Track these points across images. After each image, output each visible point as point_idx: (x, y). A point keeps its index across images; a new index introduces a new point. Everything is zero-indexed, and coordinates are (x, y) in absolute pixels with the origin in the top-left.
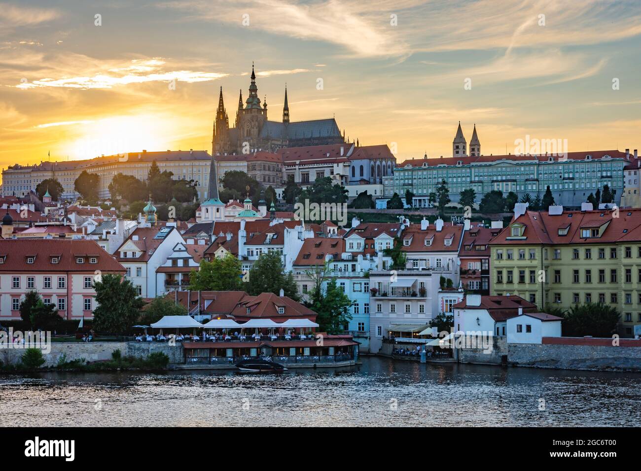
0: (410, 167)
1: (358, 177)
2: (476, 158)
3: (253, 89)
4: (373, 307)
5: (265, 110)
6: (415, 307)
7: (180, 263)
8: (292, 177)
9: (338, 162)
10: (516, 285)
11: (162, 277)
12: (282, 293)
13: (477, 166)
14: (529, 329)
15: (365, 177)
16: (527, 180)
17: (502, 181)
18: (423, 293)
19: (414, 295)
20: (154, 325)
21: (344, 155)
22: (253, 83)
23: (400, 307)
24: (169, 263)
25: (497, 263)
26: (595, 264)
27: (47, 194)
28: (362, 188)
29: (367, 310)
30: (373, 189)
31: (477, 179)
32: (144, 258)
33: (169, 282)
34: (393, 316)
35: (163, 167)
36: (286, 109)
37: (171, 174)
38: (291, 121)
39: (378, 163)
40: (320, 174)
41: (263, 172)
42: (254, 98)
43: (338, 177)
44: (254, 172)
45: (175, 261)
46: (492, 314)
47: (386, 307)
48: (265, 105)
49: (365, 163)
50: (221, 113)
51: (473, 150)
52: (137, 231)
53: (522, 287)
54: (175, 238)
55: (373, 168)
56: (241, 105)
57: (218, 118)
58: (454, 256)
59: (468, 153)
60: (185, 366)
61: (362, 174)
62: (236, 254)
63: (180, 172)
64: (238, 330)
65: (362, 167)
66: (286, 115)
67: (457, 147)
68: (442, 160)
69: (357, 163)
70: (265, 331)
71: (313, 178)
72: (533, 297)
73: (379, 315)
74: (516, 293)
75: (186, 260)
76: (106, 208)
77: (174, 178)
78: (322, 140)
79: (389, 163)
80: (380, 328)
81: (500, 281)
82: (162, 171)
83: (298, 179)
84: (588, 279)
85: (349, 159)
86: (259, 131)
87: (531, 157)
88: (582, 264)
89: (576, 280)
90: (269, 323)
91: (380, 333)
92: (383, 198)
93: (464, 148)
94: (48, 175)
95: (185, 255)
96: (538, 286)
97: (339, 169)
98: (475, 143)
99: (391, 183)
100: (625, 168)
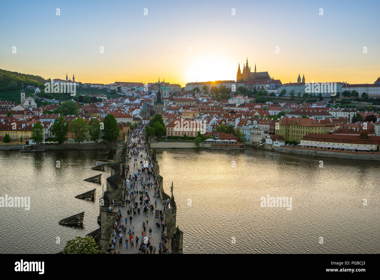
0: (285, 86)
1: (272, 88)
2: (303, 83)
3: (247, 64)
5: (250, 69)
6: (259, 137)
7: (215, 124)
8: (255, 87)
9: (267, 84)
10: (280, 133)
11: (212, 127)
12: (232, 134)
13: (303, 86)
14: (278, 144)
15: (274, 88)
18: (260, 134)
19: (259, 134)
20: (206, 140)
21: (269, 82)
22: (247, 62)
23: (256, 136)
24: (213, 124)
26: (296, 129)
27: (196, 91)
28: (273, 91)
29: (250, 136)
30: (275, 91)
31: (303, 89)
32: (208, 123)
33: (213, 128)
34: (254, 138)
35: (223, 85)
36: (255, 69)
37: (226, 86)
38: (257, 72)
39: (277, 84)
40: (263, 87)
41: (248, 86)
42: (247, 67)
43: (267, 88)
44: (246, 86)
45: (214, 123)
46: (272, 140)
48: (250, 68)
49: (274, 84)
50: (239, 69)
51: (303, 81)
52: (207, 117)
53: (281, 133)
54: (215, 119)
55: (276, 86)
56: (244, 68)
57: (238, 71)
58: (269, 126)
59: (301, 82)
60: (212, 148)
61: (273, 87)
62: (226, 123)
64: (222, 142)
65: (273, 85)
67: (298, 80)
68: (294, 84)
70: (227, 142)
71: (261, 88)
73: (252, 138)
74: (280, 135)
75: (216, 123)
76: (209, 95)
77: (226, 88)
78: (264, 77)
79: (280, 84)
81: (277, 132)
83: (257, 88)
84: (295, 132)
85: (270, 83)
86: (248, 75)
88: (294, 129)
89: (292, 132)
91: (252, 141)
92: (278, 94)
93: (300, 80)
94: (196, 86)
95: (216, 122)
96: (284, 133)
97: (267, 86)
98: (304, 79)
99: (280, 90)
100: (342, 87)
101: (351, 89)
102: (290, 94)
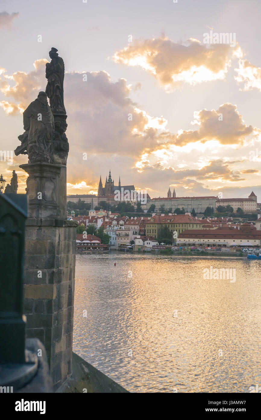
0: (154, 200)
2: (174, 198)
3: (110, 176)
4: (117, 238)
5: (113, 183)
6: (126, 239)
10: (151, 234)
12: (93, 234)
13: (173, 200)
14: (149, 243)
16: (188, 205)
17: (181, 205)
18: (129, 235)
19: (126, 235)
22: (110, 174)
23: (123, 239)
25: (147, 228)
26: (170, 228)
29: (116, 239)
30: (143, 207)
31: (174, 204)
34: (121, 240)
35: (82, 199)
36: (120, 182)
38: (121, 186)
41: (111, 201)
42: (110, 179)
43: (133, 203)
44: (109, 201)
46: (143, 240)
48: (113, 181)
51: (174, 195)
53: (153, 234)
56: (106, 181)
57: (100, 185)
58: (138, 226)
59: (172, 197)
62: (85, 225)
63: (88, 201)
66: (120, 184)
67: (169, 195)
68: (164, 199)
72: (155, 236)
73: (118, 240)
74: (152, 235)
77: (85, 203)
79: (148, 199)
80: (118, 244)
81: (148, 233)
82: (82, 200)
86: (112, 189)
87: (189, 198)
90: (88, 242)
91: (118, 245)
92: (146, 209)
93: (171, 195)
96: (156, 234)
99: (149, 205)
100: (216, 202)
101: (225, 204)
102: (160, 209)
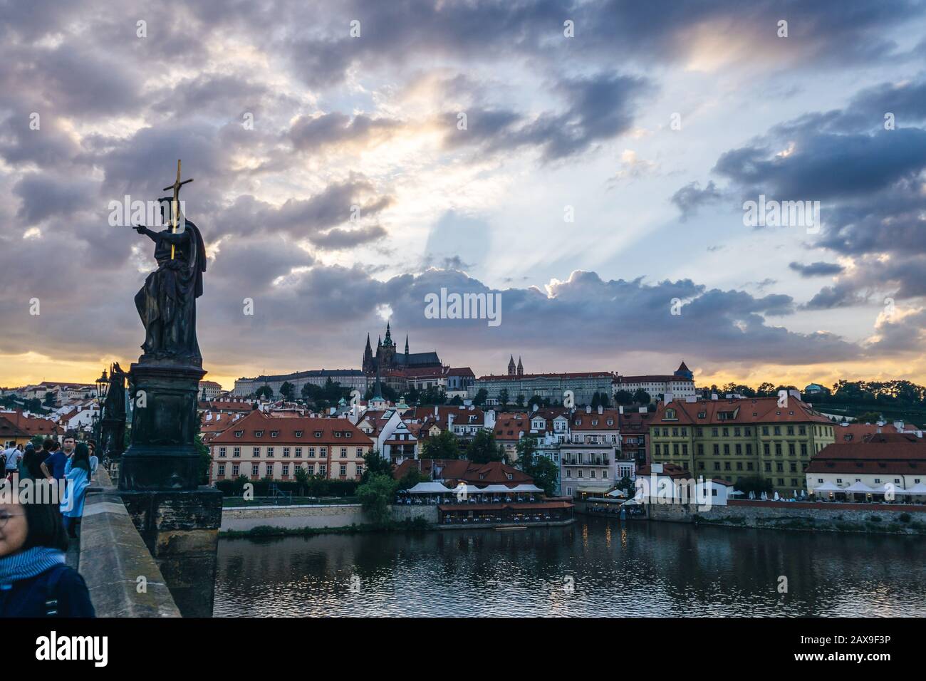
0: (484, 381)
1: (452, 386)
2: (521, 376)
3: (388, 334)
4: (564, 473)
5: (395, 347)
6: (599, 474)
7: (402, 437)
8: (411, 386)
9: (440, 377)
10: (671, 456)
11: (388, 448)
12: (503, 462)
13: (523, 381)
14: (715, 492)
15: (457, 386)
16: (554, 389)
17: (540, 389)
18: (607, 462)
19: (598, 463)
20: (412, 490)
21: (444, 373)
22: (388, 331)
23: (587, 473)
24: (393, 438)
25: (655, 439)
27: (263, 395)
28: (455, 393)
30: (463, 394)
31: (524, 388)
32: (376, 433)
33: (394, 452)
34: (580, 479)
35: (334, 379)
36: (407, 346)
37: (339, 383)
38: (410, 353)
39: (464, 378)
40: (429, 385)
41: (395, 383)
42: (388, 339)
43: (440, 386)
44: (390, 383)
47: (575, 474)
48: (395, 344)
49: (457, 378)
50: (368, 347)
51: (519, 371)
52: (367, 413)
53: (677, 457)
55: (461, 381)
57: (366, 351)
59: (517, 373)
60: (442, 526)
61: (455, 385)
62: (446, 431)
64: (481, 494)
65: (455, 381)
66: (407, 350)
67: (511, 369)
68: (503, 377)
69: (452, 378)
70: (503, 495)
71: (425, 387)
72: (686, 465)
73: (568, 479)
74: (672, 462)
75: (406, 435)
78: (428, 365)
79: (471, 378)
80: (569, 489)
82: (334, 381)
83: (416, 388)
84: (727, 452)
85: (447, 376)
86: (391, 360)
87: (555, 375)
90: (502, 488)
91: (569, 493)
92: (468, 399)
93: (515, 370)
95: (406, 431)
96: (689, 457)
97: (441, 382)
98: (520, 367)
99: (474, 391)
100: (612, 383)
101: (633, 388)
102: (499, 399)
